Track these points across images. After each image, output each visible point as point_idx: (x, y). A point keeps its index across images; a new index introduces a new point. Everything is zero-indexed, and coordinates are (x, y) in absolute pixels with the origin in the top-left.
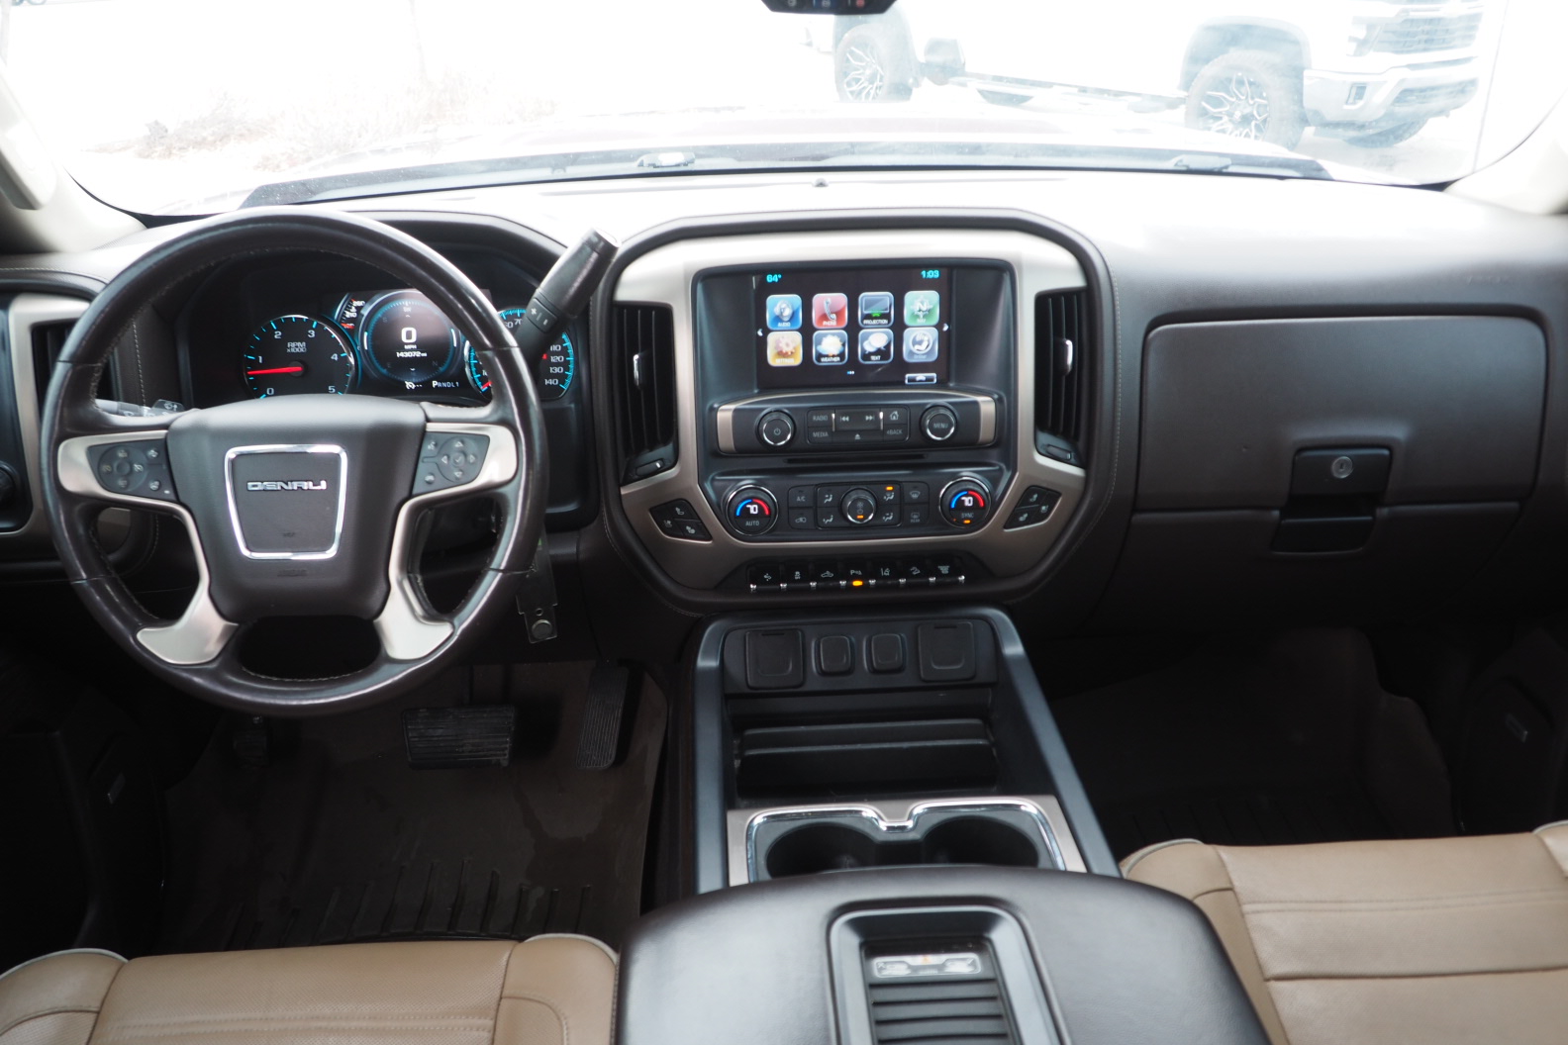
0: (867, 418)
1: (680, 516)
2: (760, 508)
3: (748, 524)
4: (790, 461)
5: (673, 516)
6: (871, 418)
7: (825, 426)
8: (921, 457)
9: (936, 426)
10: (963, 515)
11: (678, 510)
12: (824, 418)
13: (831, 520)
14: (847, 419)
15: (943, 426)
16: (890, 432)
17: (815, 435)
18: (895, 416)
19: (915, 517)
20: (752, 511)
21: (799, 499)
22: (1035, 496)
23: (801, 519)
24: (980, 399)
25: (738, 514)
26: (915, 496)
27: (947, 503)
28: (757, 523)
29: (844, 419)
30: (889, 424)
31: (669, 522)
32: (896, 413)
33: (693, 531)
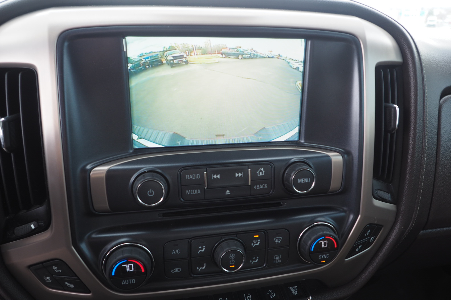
0: (237, 175)
1: (58, 274)
2: (136, 266)
3: (124, 282)
4: (165, 215)
5: (51, 274)
6: (240, 175)
7: (197, 184)
8: (279, 204)
9: (300, 181)
10: (321, 256)
11: (55, 268)
12: (196, 176)
13: (204, 268)
14: (219, 176)
15: (306, 180)
16: (257, 187)
17: (188, 192)
18: (261, 172)
19: (278, 258)
20: (128, 270)
21: (174, 252)
22: (369, 231)
23: (176, 270)
24: (330, 154)
25: (113, 274)
26: (278, 241)
27: (307, 247)
28: (134, 281)
29: (215, 176)
30: (256, 180)
31: (48, 278)
32: (262, 169)
33: (72, 286)
